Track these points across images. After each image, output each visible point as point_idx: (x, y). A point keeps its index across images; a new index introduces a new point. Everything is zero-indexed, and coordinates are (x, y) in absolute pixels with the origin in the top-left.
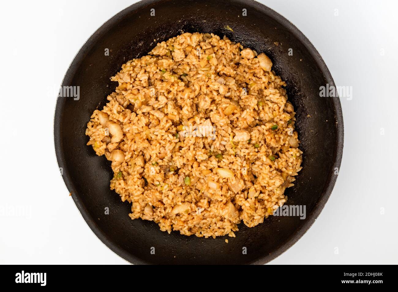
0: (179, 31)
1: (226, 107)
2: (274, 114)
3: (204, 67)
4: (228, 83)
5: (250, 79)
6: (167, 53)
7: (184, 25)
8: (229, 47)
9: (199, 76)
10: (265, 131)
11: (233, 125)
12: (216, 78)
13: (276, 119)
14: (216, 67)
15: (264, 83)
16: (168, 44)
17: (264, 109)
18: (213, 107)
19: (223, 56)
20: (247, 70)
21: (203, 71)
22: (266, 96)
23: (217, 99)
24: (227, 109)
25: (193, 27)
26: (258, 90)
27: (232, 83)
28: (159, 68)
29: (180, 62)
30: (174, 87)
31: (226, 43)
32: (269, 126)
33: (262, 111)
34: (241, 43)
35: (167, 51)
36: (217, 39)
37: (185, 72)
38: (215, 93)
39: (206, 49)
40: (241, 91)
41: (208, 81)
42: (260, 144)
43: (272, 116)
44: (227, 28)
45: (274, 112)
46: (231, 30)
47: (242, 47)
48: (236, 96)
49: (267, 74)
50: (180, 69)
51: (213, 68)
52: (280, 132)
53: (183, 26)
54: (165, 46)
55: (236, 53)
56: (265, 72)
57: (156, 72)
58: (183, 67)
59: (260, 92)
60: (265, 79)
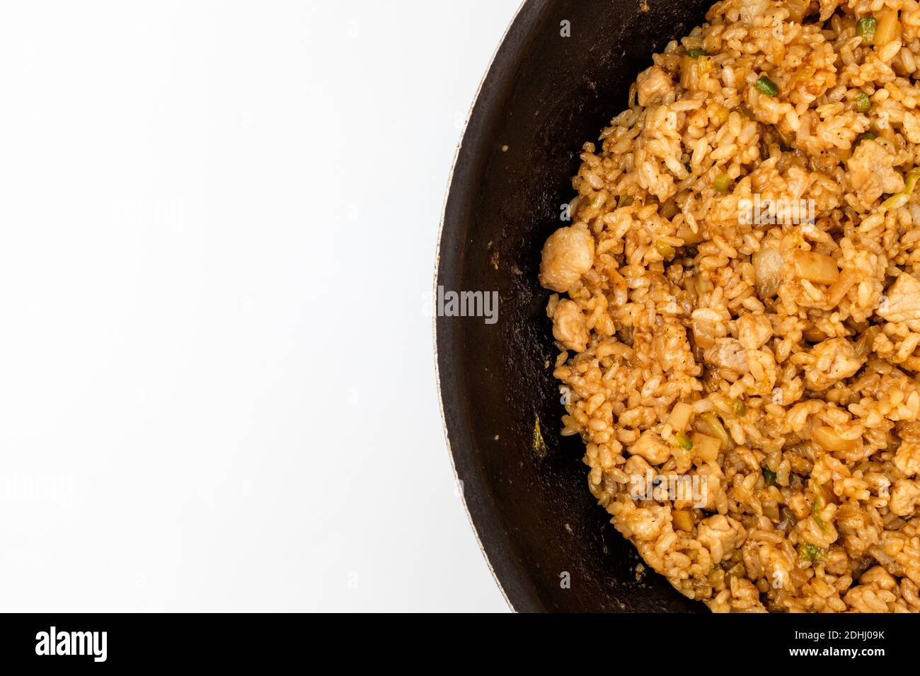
0: (644, 586)
1: (815, 284)
2: (722, 115)
3: (714, 436)
4: (720, 329)
5: (647, 268)
6: (738, 578)
7: (620, 582)
8: (598, 399)
9: (755, 434)
10: (803, 109)
11: (839, 224)
12: (733, 377)
13: (732, 102)
14: (690, 398)
15: (635, 217)
16: (709, 593)
17: (729, 158)
18: (832, 325)
19: (634, 399)
20: (621, 298)
21: (728, 431)
22: (677, 181)
23: (793, 329)
24: (818, 278)
25: (605, 550)
26: (670, 219)
27: (709, 315)
28: (810, 574)
29: (739, 517)
30: (850, 491)
31: (591, 417)
32: (772, 110)
33: (738, 160)
34: (552, 368)
35: (734, 580)
36: (599, 455)
37: (761, 483)
38: (784, 348)
39: (653, 466)
40: (710, 270)
41: (756, 396)
42: (852, 94)
43: (735, 119)
44: (541, 444)
45: (715, 121)
46: (538, 428)
47: (562, 358)
48: (738, 276)
49: (598, 226)
50: (762, 506)
51: (701, 406)
52: (760, 60)
53: (624, 584)
54: (721, 598)
55: (595, 363)
56: (596, 238)
57: (827, 573)
58: (752, 500)
59: (669, 210)
60: (621, 221)
